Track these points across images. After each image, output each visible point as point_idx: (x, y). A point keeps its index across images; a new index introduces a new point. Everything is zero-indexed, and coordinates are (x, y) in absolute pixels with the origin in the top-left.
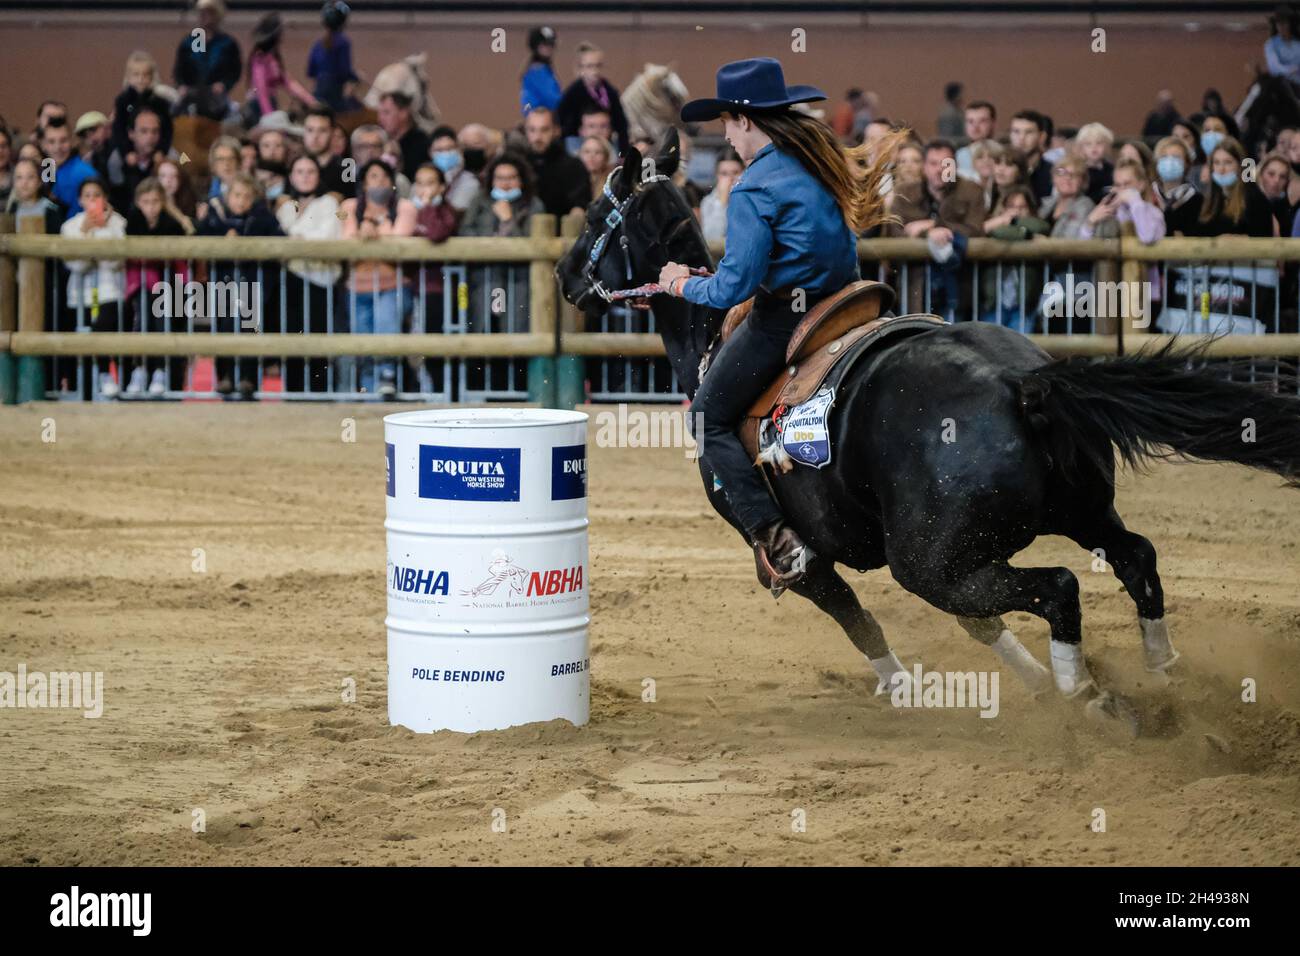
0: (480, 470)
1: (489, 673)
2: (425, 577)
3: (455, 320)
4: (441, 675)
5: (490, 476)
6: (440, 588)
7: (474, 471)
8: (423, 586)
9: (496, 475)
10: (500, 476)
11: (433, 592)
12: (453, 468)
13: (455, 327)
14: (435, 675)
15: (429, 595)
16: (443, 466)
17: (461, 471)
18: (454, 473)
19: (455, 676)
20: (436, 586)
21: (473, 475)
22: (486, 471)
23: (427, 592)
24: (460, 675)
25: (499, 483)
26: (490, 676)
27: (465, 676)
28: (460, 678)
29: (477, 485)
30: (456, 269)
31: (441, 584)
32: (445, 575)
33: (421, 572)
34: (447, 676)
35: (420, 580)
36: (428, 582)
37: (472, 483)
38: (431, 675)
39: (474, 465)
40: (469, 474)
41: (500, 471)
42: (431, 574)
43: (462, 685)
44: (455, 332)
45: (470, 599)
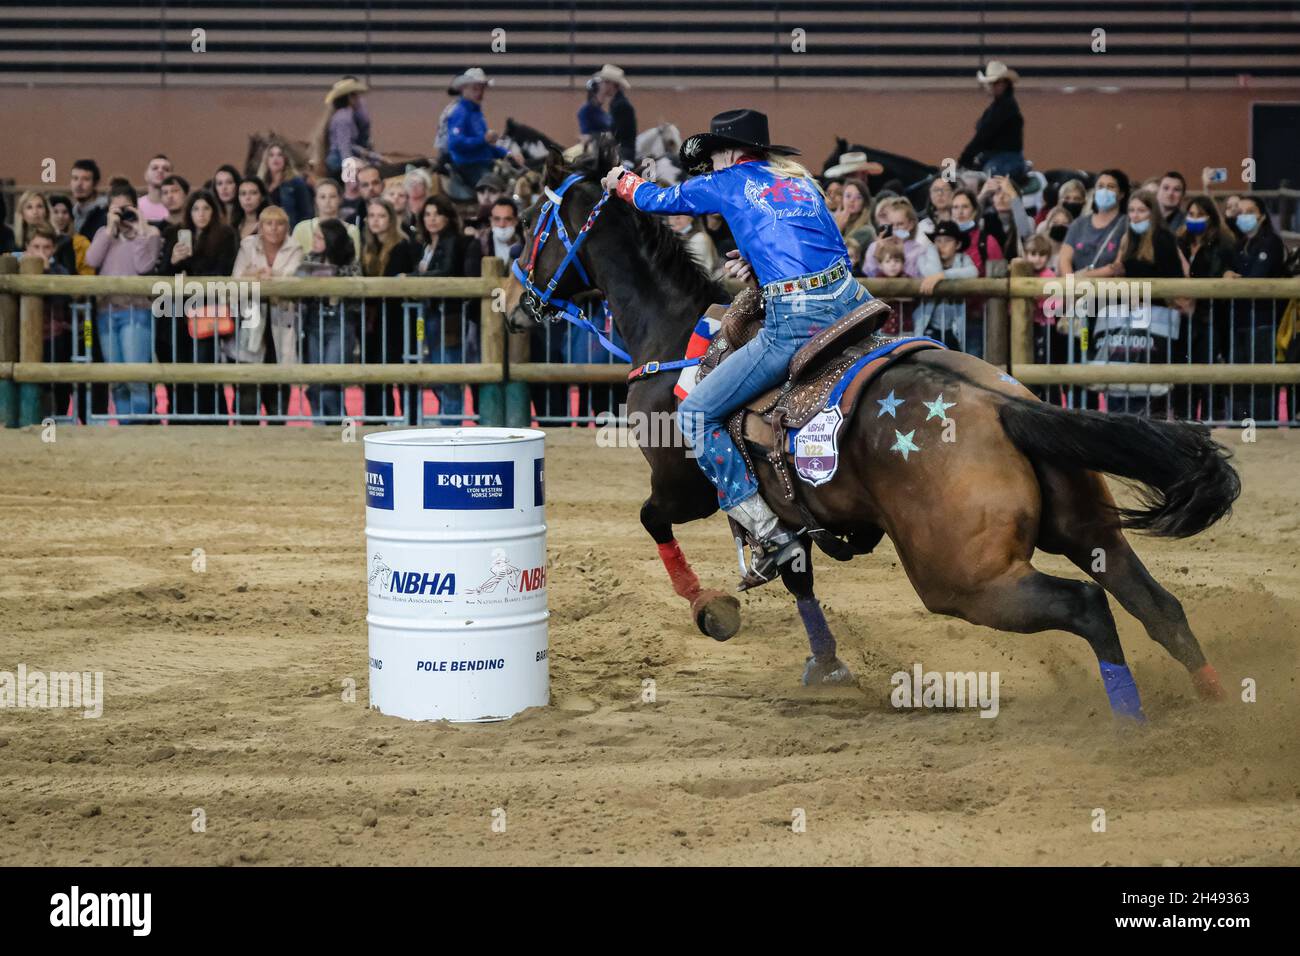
0: (483, 481)
1: (491, 661)
2: (431, 579)
3: (413, 351)
4: (448, 666)
5: (491, 486)
6: (446, 588)
7: (478, 483)
8: (428, 588)
9: (496, 486)
10: (499, 486)
11: (440, 593)
12: (457, 481)
13: (413, 357)
14: (441, 666)
15: (436, 596)
16: (448, 480)
17: (466, 483)
18: (459, 486)
19: (461, 666)
20: (443, 587)
21: (477, 487)
22: (487, 483)
23: (433, 592)
24: (467, 665)
25: (498, 493)
26: (493, 664)
27: (471, 666)
28: (466, 668)
29: (480, 495)
30: (413, 305)
31: (447, 584)
32: (451, 577)
33: (426, 575)
34: (455, 666)
35: (425, 583)
36: (434, 584)
37: (476, 494)
38: (438, 667)
39: (478, 477)
40: (473, 486)
41: (499, 482)
42: (437, 576)
43: (468, 673)
44: (413, 362)
45: (474, 597)
